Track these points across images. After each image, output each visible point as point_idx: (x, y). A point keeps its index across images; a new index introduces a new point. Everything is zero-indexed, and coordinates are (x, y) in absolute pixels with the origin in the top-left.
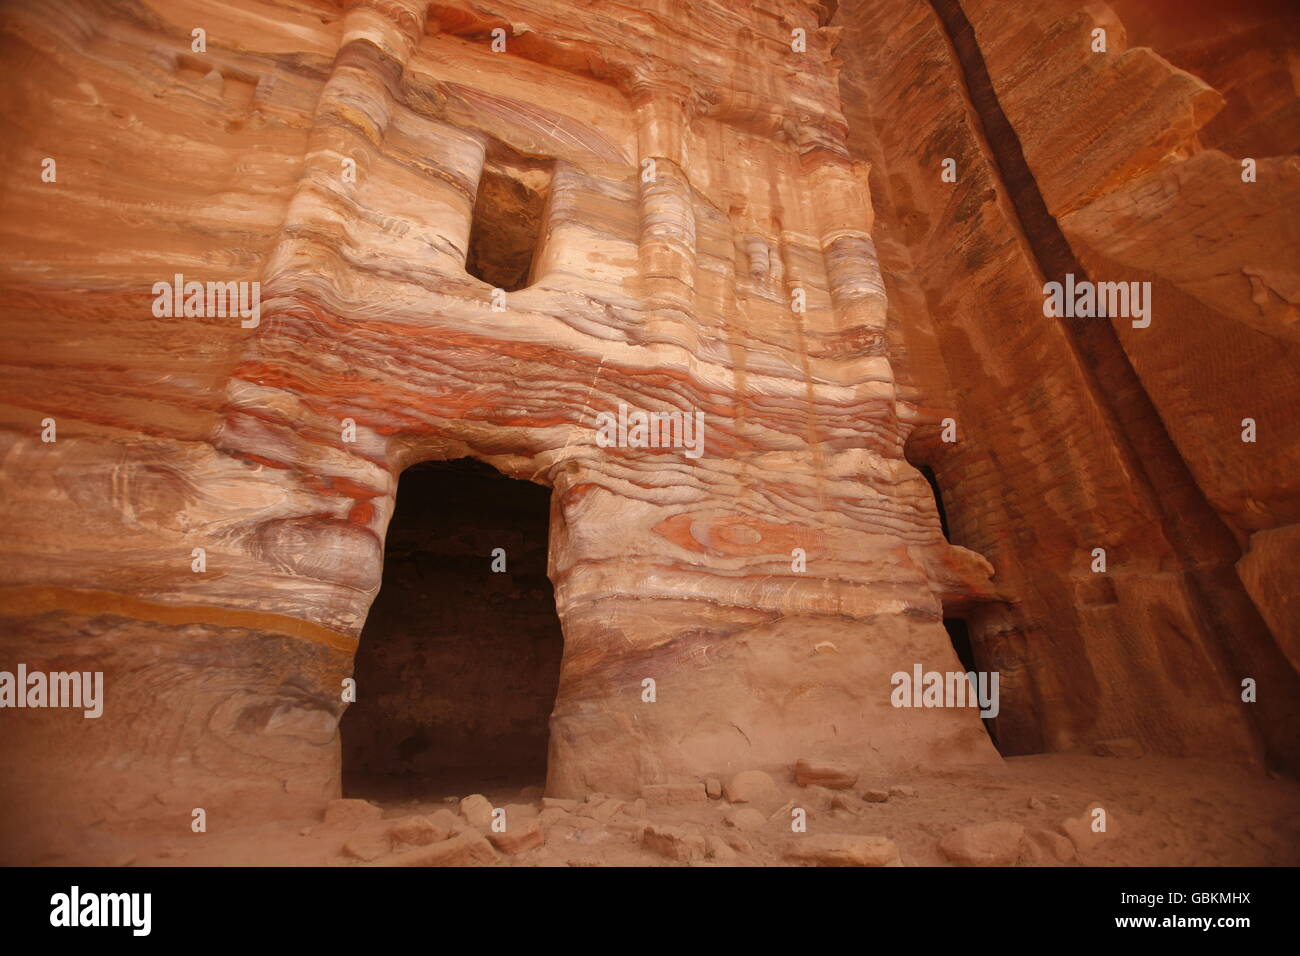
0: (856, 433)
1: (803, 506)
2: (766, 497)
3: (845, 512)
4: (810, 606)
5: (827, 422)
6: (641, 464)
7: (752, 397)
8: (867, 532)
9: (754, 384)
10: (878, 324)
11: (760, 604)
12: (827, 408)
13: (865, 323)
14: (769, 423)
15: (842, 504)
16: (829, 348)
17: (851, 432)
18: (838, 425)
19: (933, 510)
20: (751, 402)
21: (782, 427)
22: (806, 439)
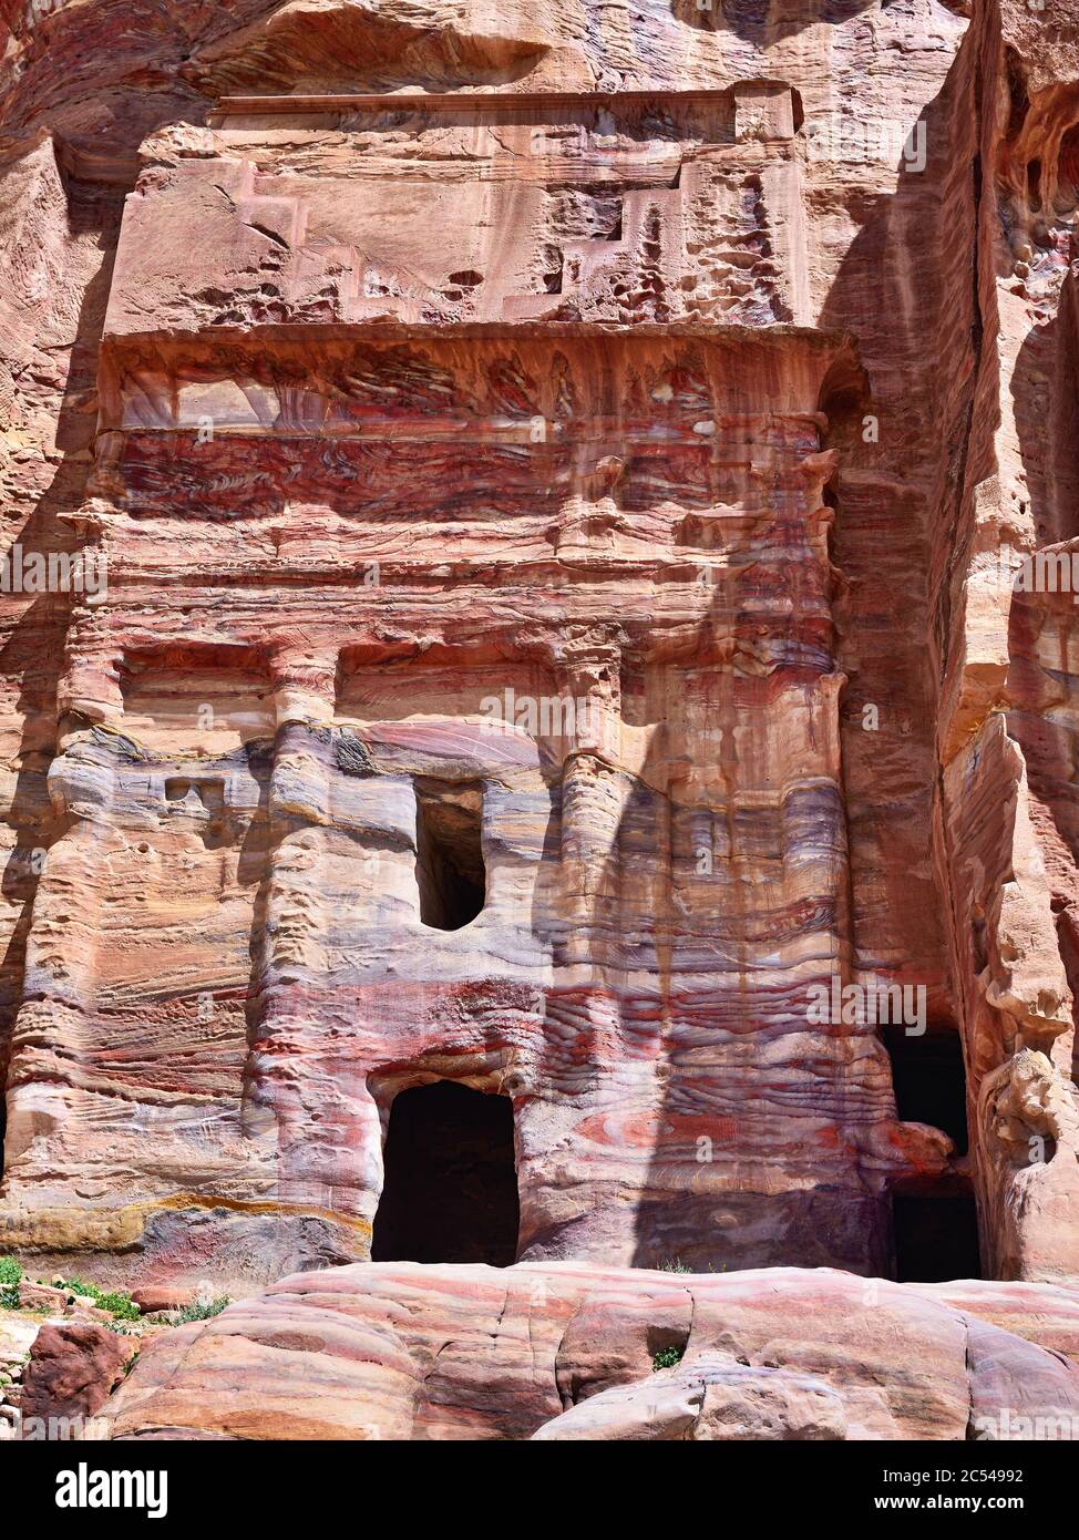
0: (794, 1017)
1: (722, 1097)
2: (683, 1091)
3: (770, 1098)
4: (720, 1185)
5: (762, 1009)
6: (567, 1075)
7: (678, 997)
8: (791, 1116)
9: (679, 983)
10: (823, 893)
11: (670, 1185)
12: (762, 995)
13: (806, 895)
14: (694, 1020)
15: (768, 1091)
16: (774, 927)
17: (789, 1017)
18: (776, 1010)
19: (888, 1087)
20: (676, 1002)
21: (709, 1023)
22: (735, 1031)
